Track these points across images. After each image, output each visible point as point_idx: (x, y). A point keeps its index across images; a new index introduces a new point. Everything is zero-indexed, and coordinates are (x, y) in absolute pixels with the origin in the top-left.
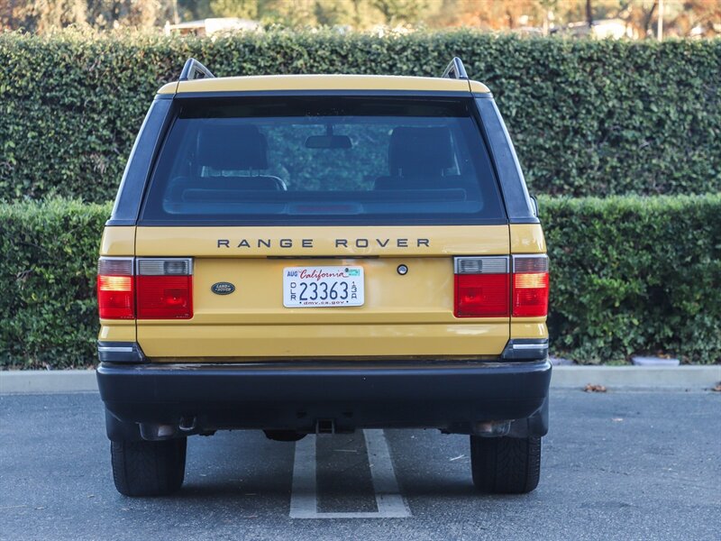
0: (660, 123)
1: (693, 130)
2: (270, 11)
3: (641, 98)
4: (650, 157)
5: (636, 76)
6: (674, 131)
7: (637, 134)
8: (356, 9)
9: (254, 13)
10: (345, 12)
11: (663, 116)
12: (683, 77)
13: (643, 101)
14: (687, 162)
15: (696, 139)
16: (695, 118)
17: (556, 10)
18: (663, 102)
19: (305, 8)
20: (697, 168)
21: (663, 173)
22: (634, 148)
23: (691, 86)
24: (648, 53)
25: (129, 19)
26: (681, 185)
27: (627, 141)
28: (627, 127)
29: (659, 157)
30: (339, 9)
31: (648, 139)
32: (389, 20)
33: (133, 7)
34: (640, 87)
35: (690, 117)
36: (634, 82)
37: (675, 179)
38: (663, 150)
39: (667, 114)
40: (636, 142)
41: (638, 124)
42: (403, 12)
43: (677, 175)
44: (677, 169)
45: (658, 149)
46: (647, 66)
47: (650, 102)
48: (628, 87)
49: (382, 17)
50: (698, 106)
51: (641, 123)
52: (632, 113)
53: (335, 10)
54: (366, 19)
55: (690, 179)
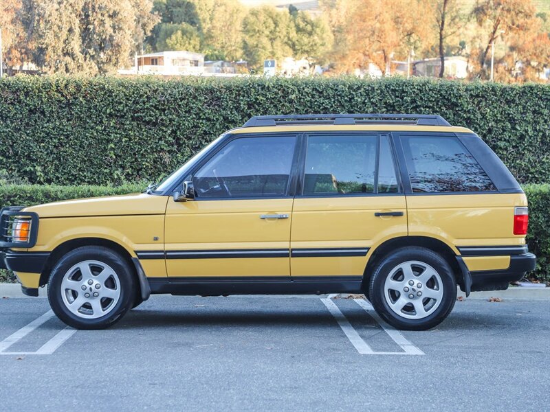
0: (522, 137)
1: (542, 142)
2: (208, 45)
3: (509, 121)
4: (515, 159)
5: (507, 107)
6: (531, 142)
7: (507, 144)
8: (272, 45)
9: (198, 47)
10: (264, 48)
11: (524, 133)
12: (537, 108)
13: (510, 123)
14: (539, 162)
15: (545, 148)
16: (544, 135)
17: (416, 48)
18: (524, 124)
19: (233, 43)
20: (545, 166)
21: (523, 169)
22: (505, 153)
23: (542, 114)
24: (514, 93)
25: (111, 51)
26: (535, 177)
27: (500, 148)
28: (501, 140)
29: (521, 159)
30: (260, 46)
31: (513, 147)
32: (296, 54)
33: (114, 43)
34: (509, 114)
35: (541, 134)
36: (505, 111)
37: (531, 173)
38: (523, 155)
39: (526, 131)
40: (506, 149)
41: (507, 138)
42: (306, 48)
43: (532, 170)
44: (532, 167)
45: (520, 154)
46: (513, 101)
47: (515, 124)
48: (501, 114)
49: (291, 51)
50: (546, 127)
51: (510, 137)
52: (504, 130)
53: (257, 46)
54: (279, 53)
55: (541, 173)
